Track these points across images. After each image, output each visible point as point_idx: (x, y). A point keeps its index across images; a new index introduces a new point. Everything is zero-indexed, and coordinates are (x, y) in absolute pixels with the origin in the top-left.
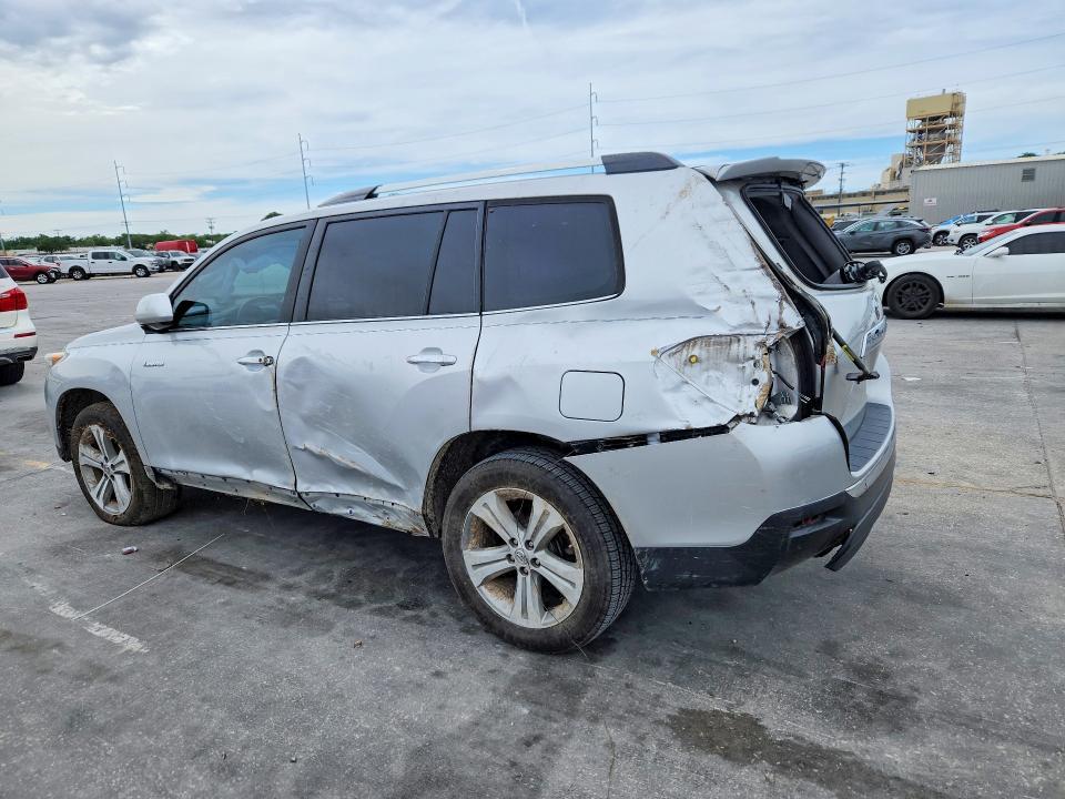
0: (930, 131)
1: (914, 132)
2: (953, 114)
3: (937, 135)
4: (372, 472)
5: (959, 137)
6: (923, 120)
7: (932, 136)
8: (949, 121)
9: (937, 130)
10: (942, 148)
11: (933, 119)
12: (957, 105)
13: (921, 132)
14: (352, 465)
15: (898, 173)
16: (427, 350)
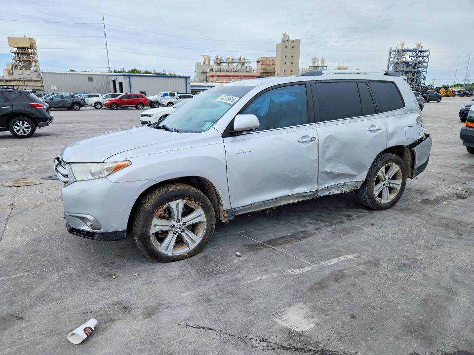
0: (23, 54)
1: (15, 53)
2: (32, 48)
3: (26, 56)
4: (348, 173)
5: (36, 58)
6: (18, 48)
7: (24, 56)
8: (30, 51)
9: (26, 54)
10: (30, 63)
11: (23, 48)
12: (32, 44)
13: (18, 54)
14: (341, 172)
15: (11, 72)
16: (371, 126)
